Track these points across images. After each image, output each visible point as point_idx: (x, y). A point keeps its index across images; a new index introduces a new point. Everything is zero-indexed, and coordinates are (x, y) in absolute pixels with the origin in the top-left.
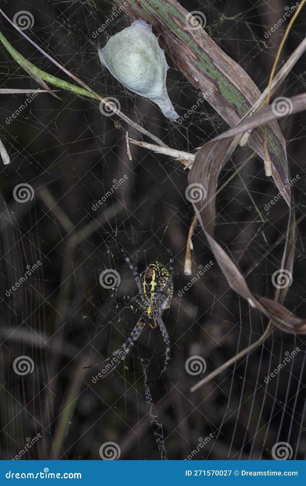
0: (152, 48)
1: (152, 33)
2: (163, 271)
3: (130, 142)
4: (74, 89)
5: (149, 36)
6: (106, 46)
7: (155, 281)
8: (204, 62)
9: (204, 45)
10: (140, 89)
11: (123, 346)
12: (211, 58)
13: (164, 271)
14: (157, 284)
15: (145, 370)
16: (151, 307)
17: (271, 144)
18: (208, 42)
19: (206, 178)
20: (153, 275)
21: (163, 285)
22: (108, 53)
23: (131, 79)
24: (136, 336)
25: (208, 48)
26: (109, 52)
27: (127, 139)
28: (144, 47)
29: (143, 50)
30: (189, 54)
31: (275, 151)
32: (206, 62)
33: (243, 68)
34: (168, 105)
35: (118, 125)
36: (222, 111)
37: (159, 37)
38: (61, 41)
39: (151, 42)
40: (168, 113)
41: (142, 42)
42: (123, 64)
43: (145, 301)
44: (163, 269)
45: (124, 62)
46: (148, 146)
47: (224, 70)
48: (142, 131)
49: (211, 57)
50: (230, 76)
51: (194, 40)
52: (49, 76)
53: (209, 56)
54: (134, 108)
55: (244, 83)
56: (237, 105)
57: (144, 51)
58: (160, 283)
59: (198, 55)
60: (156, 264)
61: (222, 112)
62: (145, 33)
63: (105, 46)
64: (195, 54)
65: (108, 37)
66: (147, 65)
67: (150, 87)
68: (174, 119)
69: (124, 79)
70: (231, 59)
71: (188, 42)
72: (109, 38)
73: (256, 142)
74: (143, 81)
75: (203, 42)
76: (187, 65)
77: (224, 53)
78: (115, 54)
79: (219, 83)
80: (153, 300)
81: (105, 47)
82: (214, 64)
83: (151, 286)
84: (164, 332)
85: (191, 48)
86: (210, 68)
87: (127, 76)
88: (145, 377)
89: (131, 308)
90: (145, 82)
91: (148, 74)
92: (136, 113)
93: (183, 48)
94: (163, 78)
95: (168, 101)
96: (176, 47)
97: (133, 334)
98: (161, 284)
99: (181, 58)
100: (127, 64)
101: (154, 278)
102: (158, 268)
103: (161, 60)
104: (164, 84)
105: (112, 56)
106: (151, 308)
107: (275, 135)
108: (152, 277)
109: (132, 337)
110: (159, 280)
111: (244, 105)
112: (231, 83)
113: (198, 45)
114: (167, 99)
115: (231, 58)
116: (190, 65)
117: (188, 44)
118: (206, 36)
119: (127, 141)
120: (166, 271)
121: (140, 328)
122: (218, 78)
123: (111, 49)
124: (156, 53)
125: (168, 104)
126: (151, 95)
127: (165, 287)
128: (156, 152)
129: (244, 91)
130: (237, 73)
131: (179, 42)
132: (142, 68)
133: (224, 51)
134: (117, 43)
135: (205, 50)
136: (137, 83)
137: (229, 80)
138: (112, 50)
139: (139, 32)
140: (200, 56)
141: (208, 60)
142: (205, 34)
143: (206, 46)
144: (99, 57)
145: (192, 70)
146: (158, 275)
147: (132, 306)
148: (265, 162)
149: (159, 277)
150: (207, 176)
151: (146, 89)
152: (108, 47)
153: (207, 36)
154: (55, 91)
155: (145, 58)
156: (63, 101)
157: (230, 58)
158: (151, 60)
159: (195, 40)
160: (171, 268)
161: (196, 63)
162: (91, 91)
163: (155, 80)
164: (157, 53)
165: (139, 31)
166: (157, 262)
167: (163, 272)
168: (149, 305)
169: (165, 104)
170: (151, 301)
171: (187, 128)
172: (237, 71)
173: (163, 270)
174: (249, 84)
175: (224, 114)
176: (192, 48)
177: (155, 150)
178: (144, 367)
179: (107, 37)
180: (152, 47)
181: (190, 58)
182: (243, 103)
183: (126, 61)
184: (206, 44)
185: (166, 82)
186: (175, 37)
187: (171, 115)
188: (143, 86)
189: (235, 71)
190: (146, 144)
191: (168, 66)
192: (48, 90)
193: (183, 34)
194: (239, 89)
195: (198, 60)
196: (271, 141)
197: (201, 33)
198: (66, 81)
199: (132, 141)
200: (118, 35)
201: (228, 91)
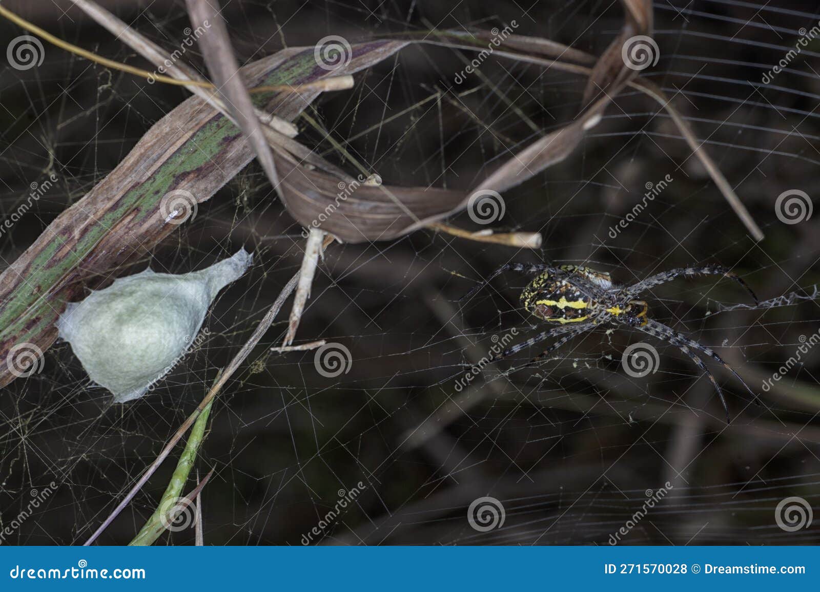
0: (111, 302)
1: (82, 302)
2: (538, 286)
3: (290, 343)
4: (194, 444)
5: (89, 307)
6: (108, 388)
7: (558, 301)
8: (142, 199)
9: (109, 199)
10: (190, 324)
11: (686, 352)
12: (133, 187)
13: (539, 284)
14: (564, 297)
15: (727, 308)
16: (608, 307)
17: (294, 74)
18: (102, 193)
19: (355, 206)
20: (546, 303)
21: (566, 285)
22: (121, 385)
23: (170, 341)
24: (664, 330)
25: (114, 193)
26: (120, 383)
27: (285, 348)
28: (110, 318)
29: (114, 319)
30: (126, 228)
31: (308, 66)
32: (141, 196)
33: (151, 125)
34: (221, 270)
35: (259, 365)
36: (234, 166)
37: (91, 288)
38: (100, 474)
39: (99, 304)
40: (236, 269)
41: (100, 322)
42: (142, 356)
43: (596, 319)
44: (535, 285)
45: (138, 355)
46: (297, 311)
47: (155, 161)
48: (273, 316)
49: (130, 187)
50: (166, 150)
51: (99, 219)
52: (169, 491)
53: (129, 190)
54: (225, 336)
55: (179, 124)
56: (222, 137)
57: (117, 318)
58: (560, 290)
59: (126, 212)
60: (526, 298)
61: (236, 165)
62: (83, 315)
63: (108, 390)
64: (126, 216)
65: (90, 384)
66: (143, 312)
67: (186, 305)
68: (247, 258)
69: (171, 355)
70: (134, 148)
71: (102, 230)
72: (93, 382)
73: (291, 101)
74: (175, 319)
75: (102, 201)
76: (147, 231)
77: (122, 163)
78: (122, 372)
79: (180, 170)
80: (594, 304)
81: (110, 390)
82: (145, 181)
83: (567, 308)
84: (656, 282)
85: (113, 224)
86: (152, 189)
87: (164, 348)
88: (740, 308)
89: (611, 333)
90: (175, 315)
91: (161, 309)
92: (235, 333)
93: (113, 240)
94: (169, 279)
95: (213, 270)
96: (113, 252)
97: (661, 335)
98: (563, 289)
99: (133, 243)
100: (142, 350)
101: (553, 303)
102: (532, 294)
103: (134, 285)
104: (180, 279)
105: (127, 378)
106: (611, 308)
107: (278, 67)
108: (550, 307)
109: (668, 338)
110: (556, 292)
111: (221, 124)
112: (179, 149)
113: (108, 210)
114: (209, 272)
115: (133, 150)
116: (146, 226)
117: (107, 230)
118: (90, 196)
119: (289, 349)
120: (538, 278)
121: (649, 325)
122: (170, 173)
123: (115, 379)
124: (122, 295)
125: (219, 269)
126: (201, 303)
127: (569, 282)
128: (308, 295)
129: (194, 124)
130: (161, 138)
131: (103, 247)
132: (148, 321)
133: (120, 163)
134: (102, 368)
135: (117, 198)
136: (177, 331)
137: (174, 153)
138: (115, 377)
139: (81, 326)
140: (128, 208)
141: (137, 192)
142: (87, 198)
143: (109, 197)
144: (131, 402)
145: (157, 222)
146: (546, 294)
147: (606, 331)
148: (327, 89)
149: (550, 292)
150: (351, 203)
151: (190, 312)
152: (109, 384)
153: (91, 194)
154: (198, 479)
155: (130, 316)
156: (216, 463)
157: (132, 152)
158: (133, 303)
159: (98, 217)
160: (533, 270)
161: (143, 214)
162: (196, 413)
163: (173, 295)
164: (120, 293)
165: (79, 327)
166: (522, 297)
167: (541, 286)
168: (604, 312)
169: (219, 276)
170: (595, 308)
171: (262, 238)
172: (156, 137)
173: (537, 284)
174: (181, 115)
175: (239, 162)
176: (115, 223)
177: (305, 297)
178: (721, 310)
179: (91, 387)
180: (108, 303)
181: (134, 225)
182: (218, 126)
183: (136, 352)
184: (105, 196)
185: (177, 274)
186: (94, 255)
187: (241, 264)
188: (184, 319)
189: (157, 141)
190: (295, 315)
191: (145, 271)
192: (197, 493)
193: (87, 239)
194: (191, 133)
195: (137, 209)
196: (289, 75)
197: (86, 205)
198: (179, 457)
199: (288, 341)
200: (87, 367)
201: (194, 154)
